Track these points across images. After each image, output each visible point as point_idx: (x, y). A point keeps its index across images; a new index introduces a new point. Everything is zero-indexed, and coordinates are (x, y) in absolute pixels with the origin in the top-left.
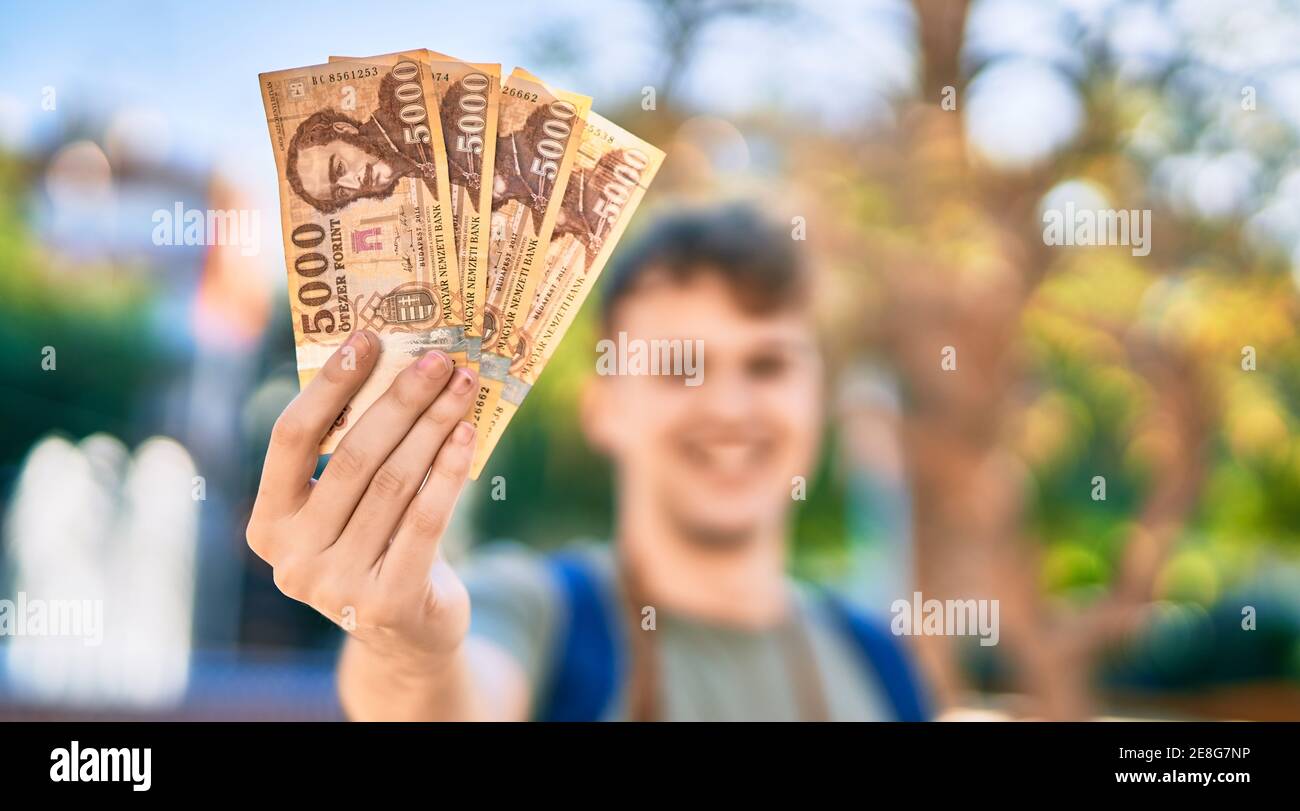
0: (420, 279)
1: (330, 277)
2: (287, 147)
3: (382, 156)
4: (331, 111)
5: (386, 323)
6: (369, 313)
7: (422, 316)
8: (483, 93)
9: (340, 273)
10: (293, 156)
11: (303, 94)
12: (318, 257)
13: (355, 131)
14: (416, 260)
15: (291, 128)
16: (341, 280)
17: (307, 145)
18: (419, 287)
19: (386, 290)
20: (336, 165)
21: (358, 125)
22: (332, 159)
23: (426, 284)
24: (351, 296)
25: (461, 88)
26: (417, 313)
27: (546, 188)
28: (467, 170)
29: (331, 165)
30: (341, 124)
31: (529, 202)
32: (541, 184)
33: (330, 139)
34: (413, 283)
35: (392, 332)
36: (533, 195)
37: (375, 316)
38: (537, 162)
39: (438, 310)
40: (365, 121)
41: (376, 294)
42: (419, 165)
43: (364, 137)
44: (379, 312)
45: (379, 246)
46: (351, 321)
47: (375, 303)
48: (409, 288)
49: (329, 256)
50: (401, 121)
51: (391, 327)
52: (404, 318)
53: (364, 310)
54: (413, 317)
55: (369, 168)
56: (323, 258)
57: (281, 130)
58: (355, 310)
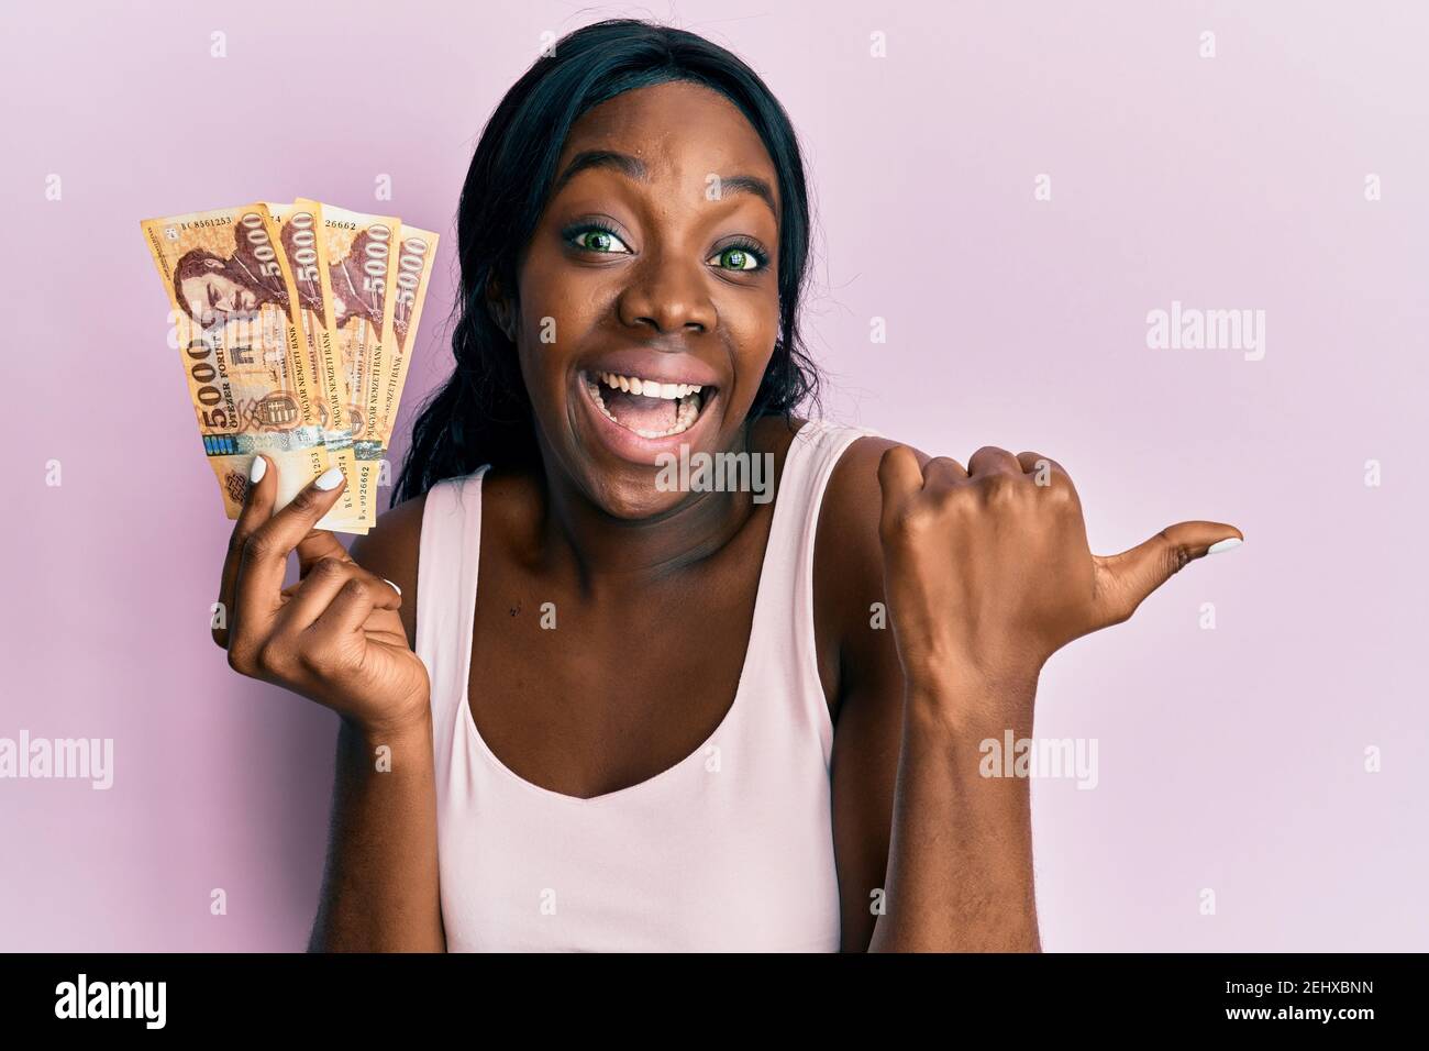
0: (284, 388)
1: (217, 382)
2: (172, 277)
3: (246, 286)
4: (200, 250)
5: (261, 424)
6: (249, 414)
7: (287, 419)
8: (310, 229)
9: (224, 380)
10: (178, 285)
11: (176, 236)
12: (207, 367)
13: (221, 266)
14: (280, 372)
15: (173, 265)
16: (226, 387)
17: (187, 277)
18: (284, 395)
19: (259, 397)
20: (212, 292)
21: (224, 261)
22: (208, 287)
23: (289, 393)
24: (236, 400)
25: (292, 227)
26: (283, 416)
27: (379, 301)
28: (310, 296)
29: (209, 292)
30: (210, 261)
31: (368, 316)
32: (375, 299)
33: (204, 272)
34: (279, 392)
35: (266, 431)
36: (370, 310)
37: (253, 417)
38: (367, 281)
39: (300, 414)
40: (228, 258)
41: (252, 400)
42: (275, 293)
43: (229, 270)
44: (256, 415)
45: (251, 360)
46: (237, 419)
47: (252, 408)
48: (276, 395)
49: (216, 367)
50: (256, 260)
51: (265, 427)
52: (274, 420)
53: (245, 412)
54: (280, 419)
55: (238, 294)
56: (211, 368)
57: (164, 264)
58: (239, 411)
